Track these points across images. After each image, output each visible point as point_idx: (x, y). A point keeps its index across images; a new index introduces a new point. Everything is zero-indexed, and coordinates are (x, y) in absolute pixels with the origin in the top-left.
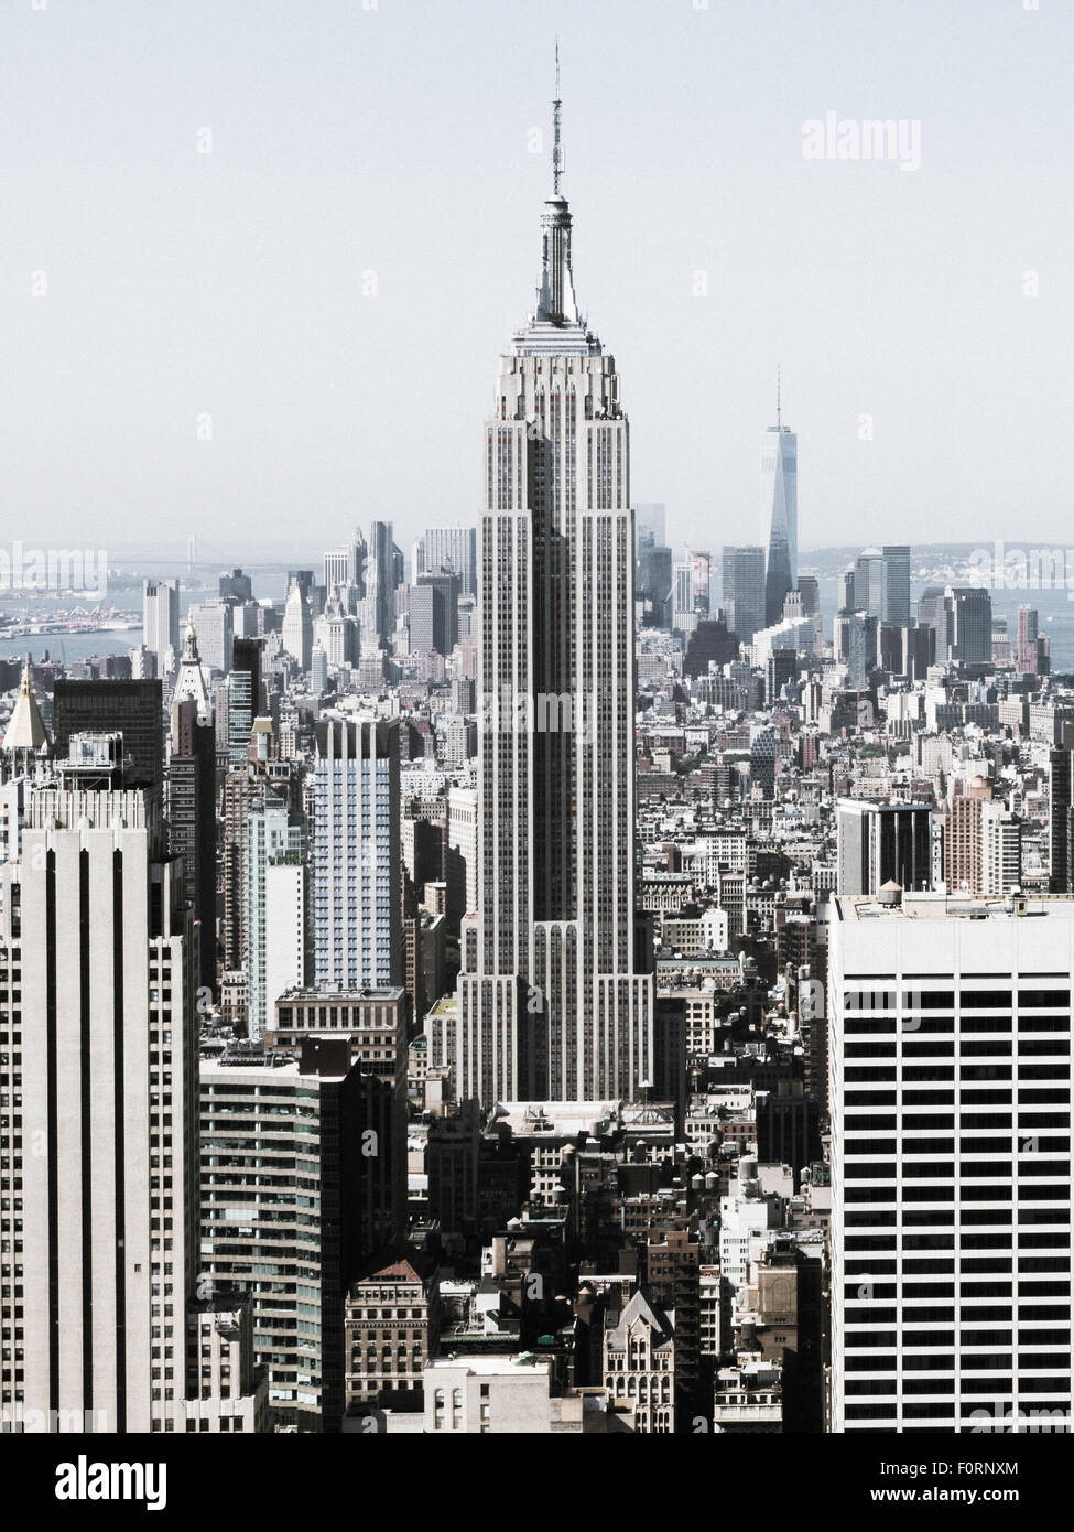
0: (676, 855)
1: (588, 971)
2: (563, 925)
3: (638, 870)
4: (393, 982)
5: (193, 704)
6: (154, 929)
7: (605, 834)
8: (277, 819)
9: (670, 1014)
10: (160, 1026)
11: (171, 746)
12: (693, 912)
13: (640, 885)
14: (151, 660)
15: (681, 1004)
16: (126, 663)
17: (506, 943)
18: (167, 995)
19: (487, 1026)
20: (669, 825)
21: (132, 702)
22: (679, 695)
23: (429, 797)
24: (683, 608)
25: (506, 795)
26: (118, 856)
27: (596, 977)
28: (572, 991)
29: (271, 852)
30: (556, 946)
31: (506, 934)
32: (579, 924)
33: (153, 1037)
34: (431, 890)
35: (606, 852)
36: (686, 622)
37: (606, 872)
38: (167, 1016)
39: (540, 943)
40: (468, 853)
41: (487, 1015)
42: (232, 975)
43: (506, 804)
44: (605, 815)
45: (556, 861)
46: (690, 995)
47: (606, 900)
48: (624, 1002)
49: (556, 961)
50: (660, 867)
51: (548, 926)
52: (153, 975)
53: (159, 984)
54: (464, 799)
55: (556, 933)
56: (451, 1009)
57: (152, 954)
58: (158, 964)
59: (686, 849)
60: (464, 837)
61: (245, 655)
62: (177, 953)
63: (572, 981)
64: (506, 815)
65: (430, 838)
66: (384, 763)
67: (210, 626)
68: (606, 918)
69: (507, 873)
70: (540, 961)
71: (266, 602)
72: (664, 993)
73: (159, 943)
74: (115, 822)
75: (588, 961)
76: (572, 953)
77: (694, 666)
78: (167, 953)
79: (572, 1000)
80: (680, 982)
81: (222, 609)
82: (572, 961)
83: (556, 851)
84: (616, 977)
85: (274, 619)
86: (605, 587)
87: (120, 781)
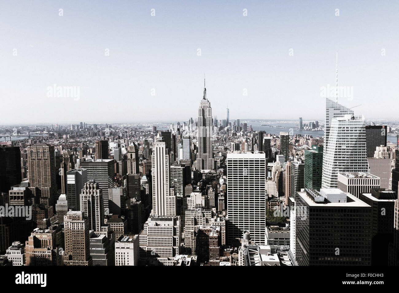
0: (217, 148)
1: (208, 158)
2: (206, 154)
3: (213, 149)
4: (190, 159)
5: (173, 134)
6: (166, 154)
7: (210, 146)
8: (180, 144)
9: (216, 162)
10: (167, 163)
11: (171, 137)
12: (218, 153)
13: (213, 150)
14: (171, 130)
15: (217, 161)
16: (169, 130)
17: (201, 156)
18: (167, 160)
19: (199, 163)
20: (217, 145)
21: (168, 134)
22: (218, 133)
23: (195, 142)
24: (219, 125)
25: (201, 142)
26: (163, 148)
27: (209, 159)
28: (207, 160)
29: (180, 147)
30: (205, 156)
31: (201, 155)
32: (207, 154)
33: (166, 164)
34: (195, 151)
35: (210, 147)
36: (219, 126)
37: (210, 149)
38: (167, 162)
39: (204, 155)
40: (198, 147)
41: (199, 162)
42: (177, 158)
43: (201, 143)
44: (210, 144)
45: (205, 148)
46: (218, 160)
47: (210, 152)
48: (211, 161)
49: (205, 157)
50: (215, 149)
51: (204, 154)
52: (166, 158)
53: (167, 159)
54: (198, 143)
55: (205, 155)
56: (196, 161)
57: (166, 156)
58: (166, 157)
59: (218, 147)
60: (197, 146)
61: (178, 130)
62: (168, 156)
63: (207, 159)
64: (201, 144)
65: (195, 146)
66: (189, 139)
67: (176, 127)
68: (210, 153)
69: (201, 149)
70: (204, 157)
71: (181, 125)
72: (215, 160)
73: (166, 155)
74: (162, 145)
75: (208, 157)
76: (207, 156)
77: (220, 130)
78: (167, 156)
79: (207, 161)
80: (217, 159)
81: (177, 126)
82: (207, 157)
83: (205, 147)
84: (211, 159)
85: (182, 126)
86: (209, 123)
87: (163, 141)
